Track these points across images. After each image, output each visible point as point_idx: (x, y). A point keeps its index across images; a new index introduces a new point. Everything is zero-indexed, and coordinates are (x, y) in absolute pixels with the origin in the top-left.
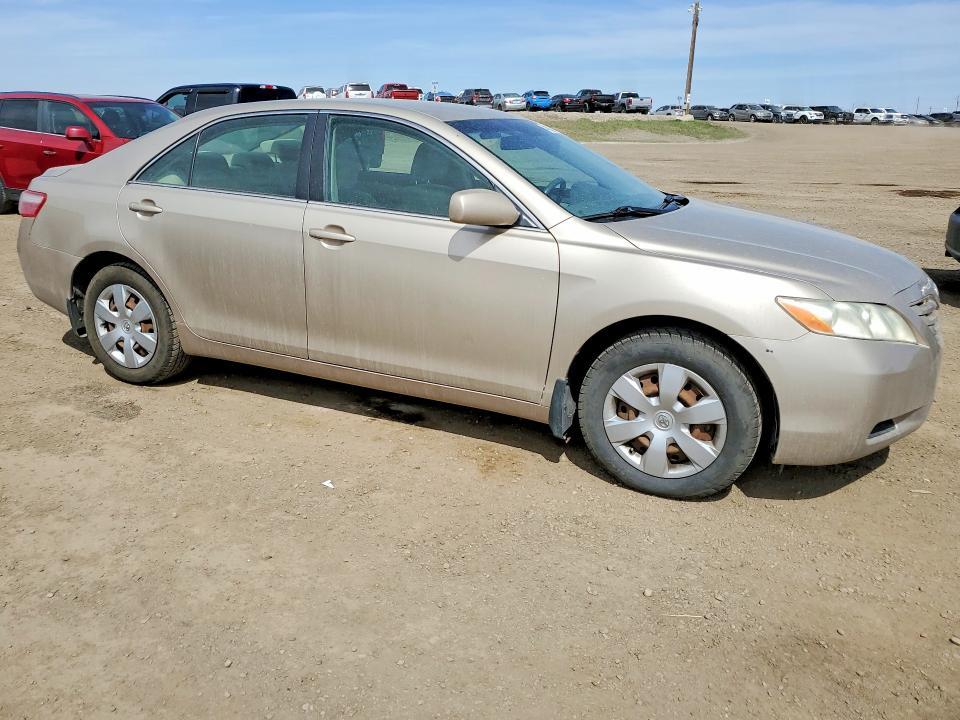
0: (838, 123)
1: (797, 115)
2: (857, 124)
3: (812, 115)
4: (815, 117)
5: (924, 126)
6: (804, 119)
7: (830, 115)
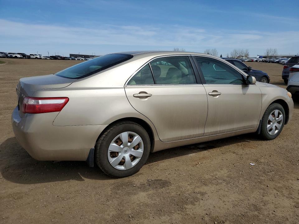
0: (26, 58)
1: (14, 56)
2: (31, 59)
3: (19, 56)
4: (20, 57)
5: (49, 59)
6: (16, 57)
7: (24, 56)
